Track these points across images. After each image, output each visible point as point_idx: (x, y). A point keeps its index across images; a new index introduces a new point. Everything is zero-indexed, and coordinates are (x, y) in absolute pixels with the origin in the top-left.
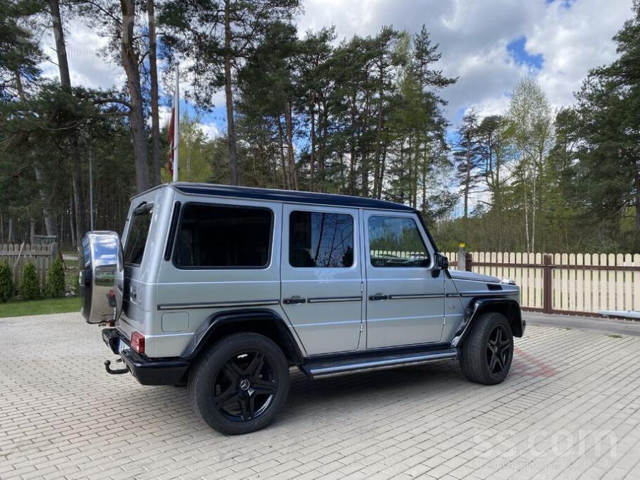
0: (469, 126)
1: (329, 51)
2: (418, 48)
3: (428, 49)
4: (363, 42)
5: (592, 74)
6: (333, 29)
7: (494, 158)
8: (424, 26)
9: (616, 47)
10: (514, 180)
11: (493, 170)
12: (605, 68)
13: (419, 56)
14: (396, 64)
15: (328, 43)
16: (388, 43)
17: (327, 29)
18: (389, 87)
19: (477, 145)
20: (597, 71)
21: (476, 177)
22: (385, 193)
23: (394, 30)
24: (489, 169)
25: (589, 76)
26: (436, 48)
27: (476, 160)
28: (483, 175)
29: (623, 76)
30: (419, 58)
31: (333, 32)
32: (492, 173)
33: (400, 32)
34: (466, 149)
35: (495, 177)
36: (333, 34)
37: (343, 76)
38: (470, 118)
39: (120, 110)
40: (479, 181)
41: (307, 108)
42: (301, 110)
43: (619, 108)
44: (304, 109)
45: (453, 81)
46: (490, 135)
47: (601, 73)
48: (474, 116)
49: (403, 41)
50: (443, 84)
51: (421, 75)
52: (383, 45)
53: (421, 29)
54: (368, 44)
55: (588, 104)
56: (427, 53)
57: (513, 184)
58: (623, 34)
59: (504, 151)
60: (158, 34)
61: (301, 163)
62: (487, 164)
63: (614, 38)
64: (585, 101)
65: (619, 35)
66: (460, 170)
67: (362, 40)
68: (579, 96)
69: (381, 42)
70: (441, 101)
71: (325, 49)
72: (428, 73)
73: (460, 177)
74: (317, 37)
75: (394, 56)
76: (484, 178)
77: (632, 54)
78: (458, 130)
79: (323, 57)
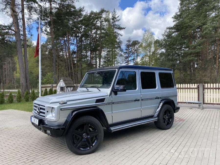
0: (128, 44)
1: (82, 15)
2: (112, 16)
3: (116, 17)
4: (95, 13)
5: (167, 29)
6: (84, 7)
7: (136, 54)
8: (114, 9)
9: (173, 20)
10: (141, 61)
11: (135, 58)
12: (171, 27)
13: (113, 19)
14: (106, 21)
15: (82, 12)
16: (103, 14)
17: (81, 7)
18: (103, 29)
19: (130, 50)
20: (169, 28)
21: (130, 60)
22: (101, 65)
23: (105, 10)
24: (134, 58)
25: (166, 29)
26: (118, 17)
27: (130, 55)
28: (132, 60)
29: (176, 30)
30: (113, 20)
31: (84, 9)
32: (135, 59)
33: (107, 10)
34: (127, 51)
35: (136, 60)
36: (83, 10)
37: (88, 24)
38: (129, 41)
39: (10, 33)
40: (131, 62)
41: (74, 35)
42: (72, 36)
43: (175, 40)
44: (73, 35)
45: (124, 28)
46: (134, 46)
47: (170, 28)
48: (130, 40)
49: (108, 14)
50: (121, 29)
51: (114, 26)
52: (101, 15)
53: (114, 10)
54: (96, 14)
55: (166, 38)
56: (116, 18)
57: (140, 63)
58: (175, 16)
59: (139, 52)
60: (25, 4)
61: (72, 54)
62: (134, 56)
63: (172, 18)
64: (165, 37)
65: (174, 17)
66: (125, 58)
67: (94, 12)
68: (163, 35)
69: (100, 14)
70: (120, 35)
71: (81, 15)
72: (116, 25)
73: (125, 60)
74: (78, 10)
75: (105, 19)
76: (133, 61)
77: (178, 23)
78: (125, 45)
79: (80, 17)
